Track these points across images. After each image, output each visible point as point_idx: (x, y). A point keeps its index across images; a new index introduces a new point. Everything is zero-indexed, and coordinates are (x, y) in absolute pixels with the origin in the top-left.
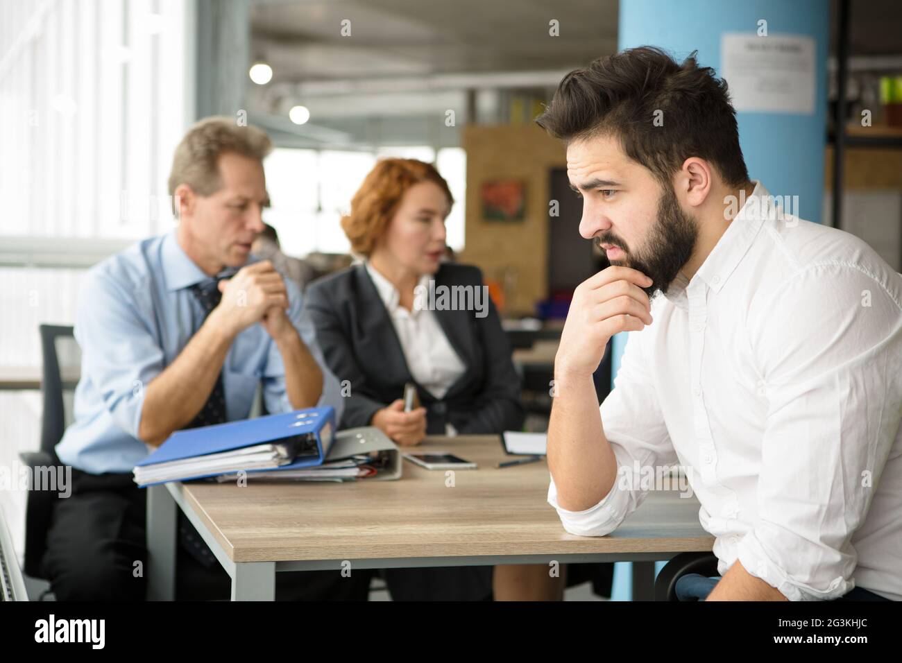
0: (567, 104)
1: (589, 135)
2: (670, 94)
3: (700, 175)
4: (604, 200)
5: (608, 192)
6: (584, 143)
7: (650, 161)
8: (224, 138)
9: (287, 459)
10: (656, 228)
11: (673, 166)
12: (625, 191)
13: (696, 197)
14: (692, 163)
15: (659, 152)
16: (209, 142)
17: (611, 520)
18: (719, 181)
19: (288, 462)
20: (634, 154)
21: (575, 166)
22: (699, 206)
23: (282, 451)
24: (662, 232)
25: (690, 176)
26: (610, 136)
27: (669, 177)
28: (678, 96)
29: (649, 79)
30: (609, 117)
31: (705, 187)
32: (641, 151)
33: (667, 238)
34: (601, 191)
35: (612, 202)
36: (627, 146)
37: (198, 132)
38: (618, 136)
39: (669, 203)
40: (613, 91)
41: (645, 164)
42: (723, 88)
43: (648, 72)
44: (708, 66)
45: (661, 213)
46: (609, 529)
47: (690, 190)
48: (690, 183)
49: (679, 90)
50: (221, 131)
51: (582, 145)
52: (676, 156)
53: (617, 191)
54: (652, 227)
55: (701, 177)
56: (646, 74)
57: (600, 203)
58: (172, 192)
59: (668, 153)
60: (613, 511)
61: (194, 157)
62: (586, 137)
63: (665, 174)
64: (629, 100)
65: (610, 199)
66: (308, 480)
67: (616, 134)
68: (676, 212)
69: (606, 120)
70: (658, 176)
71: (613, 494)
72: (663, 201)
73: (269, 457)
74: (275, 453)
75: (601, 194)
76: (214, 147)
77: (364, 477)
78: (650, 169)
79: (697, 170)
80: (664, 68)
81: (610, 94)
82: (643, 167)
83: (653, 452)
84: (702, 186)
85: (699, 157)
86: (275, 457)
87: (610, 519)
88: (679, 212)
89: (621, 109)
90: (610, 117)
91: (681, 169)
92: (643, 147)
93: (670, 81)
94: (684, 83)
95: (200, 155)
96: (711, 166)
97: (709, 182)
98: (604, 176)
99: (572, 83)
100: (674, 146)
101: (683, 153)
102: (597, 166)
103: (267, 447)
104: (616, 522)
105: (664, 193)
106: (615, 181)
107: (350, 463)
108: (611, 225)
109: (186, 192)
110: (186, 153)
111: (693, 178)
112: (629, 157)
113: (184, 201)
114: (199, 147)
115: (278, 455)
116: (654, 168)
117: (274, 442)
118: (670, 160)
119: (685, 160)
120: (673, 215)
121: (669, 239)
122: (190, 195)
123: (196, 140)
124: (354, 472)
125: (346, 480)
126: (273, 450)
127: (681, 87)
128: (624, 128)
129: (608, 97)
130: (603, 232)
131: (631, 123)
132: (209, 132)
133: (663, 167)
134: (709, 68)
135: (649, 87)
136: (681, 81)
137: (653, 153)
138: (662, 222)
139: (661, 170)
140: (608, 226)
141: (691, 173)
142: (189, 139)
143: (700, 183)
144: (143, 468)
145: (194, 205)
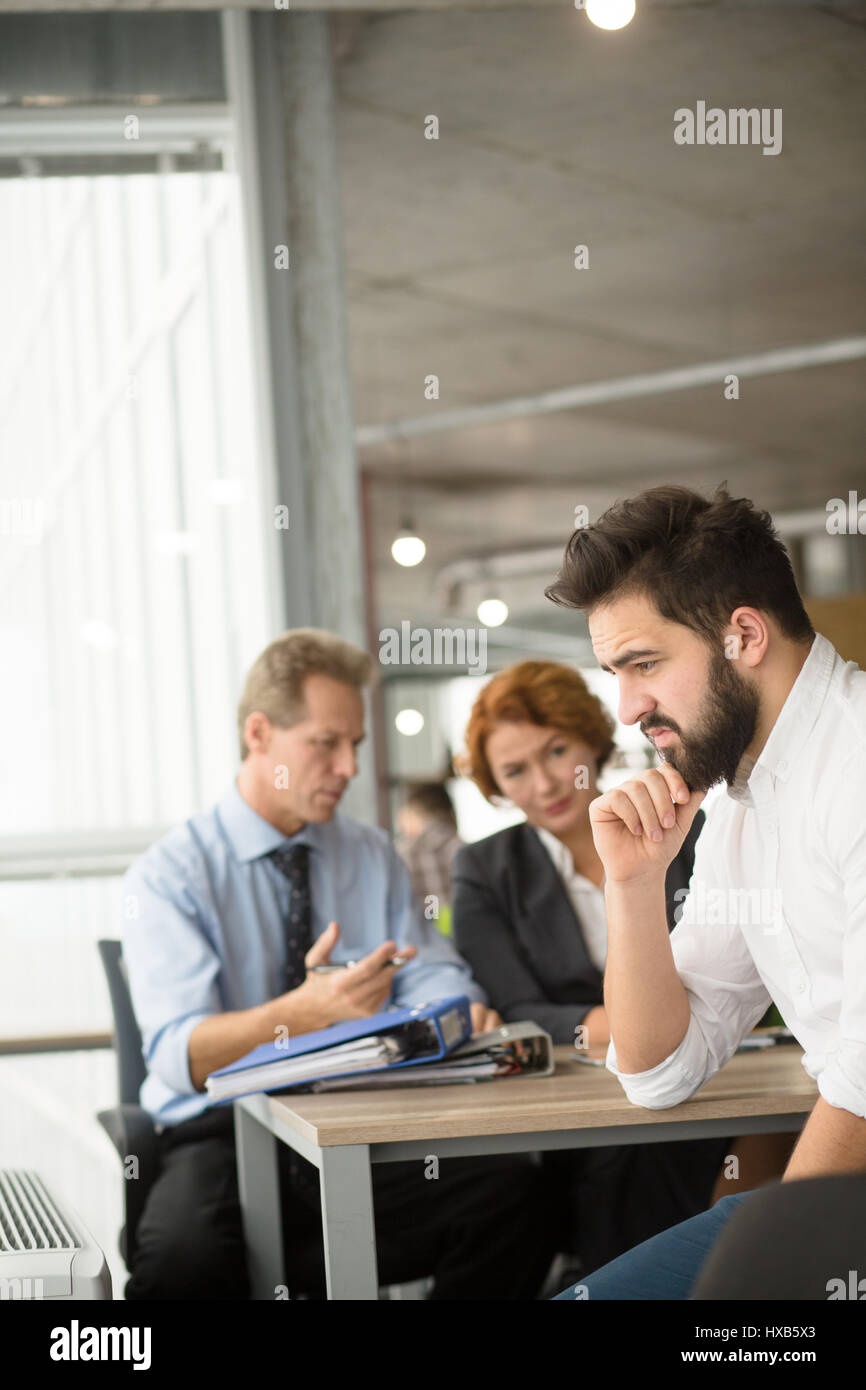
0: (580, 564)
1: (613, 597)
2: (702, 536)
3: (753, 628)
4: (642, 675)
5: (644, 666)
6: (608, 608)
7: (689, 617)
8: (313, 656)
9: (399, 1054)
10: (709, 698)
11: (719, 620)
12: (665, 659)
13: (754, 654)
14: (743, 614)
15: (699, 606)
16: (294, 659)
17: (684, 1083)
18: (777, 632)
19: (400, 1058)
20: (670, 613)
21: (599, 639)
22: (758, 666)
23: (392, 1044)
24: (716, 703)
25: (741, 630)
26: (638, 595)
27: (717, 635)
28: (712, 536)
29: (674, 521)
30: (633, 572)
31: (762, 641)
32: (677, 607)
33: (724, 711)
34: (638, 665)
35: (651, 676)
36: (659, 604)
37: (279, 647)
38: (647, 594)
39: (721, 668)
40: (632, 540)
41: (684, 622)
42: (765, 521)
43: (671, 513)
44: (742, 497)
45: (712, 679)
46: (682, 1095)
47: (744, 647)
48: (743, 639)
49: (712, 529)
50: (309, 646)
51: (605, 612)
52: (720, 607)
53: (655, 662)
54: (704, 699)
55: (756, 631)
56: (669, 514)
57: (640, 680)
58: (241, 722)
59: (710, 605)
60: (685, 1071)
61: (273, 678)
62: (610, 601)
63: (711, 632)
64: (654, 549)
65: (649, 672)
66: (431, 1082)
67: (644, 592)
68: (731, 676)
69: (630, 578)
70: (703, 635)
71: (684, 1049)
72: (713, 665)
73: (374, 1053)
74: (382, 1048)
75: (638, 669)
76: (300, 665)
77: (505, 1076)
78: (693, 628)
79: (748, 622)
80: (689, 506)
81: (629, 544)
82: (684, 626)
83: (734, 994)
84: (758, 640)
85: (748, 606)
86: (382, 1053)
87: (682, 1080)
88: (734, 677)
89: (646, 561)
90: (635, 573)
91: (730, 623)
92: (679, 600)
93: (699, 520)
94: (716, 520)
95: (280, 675)
96: (765, 615)
97: (766, 635)
98: (637, 645)
99: (582, 541)
100: (716, 596)
101: (728, 604)
102: (627, 634)
103: (371, 1041)
104: (691, 1085)
105: (713, 655)
106: (654, 650)
107: (485, 1058)
108: (656, 704)
109: (260, 722)
110: (263, 673)
111: (746, 633)
112: (664, 618)
113: (257, 734)
114: (280, 666)
115: (387, 1051)
116: (696, 625)
117: (381, 1034)
118: (714, 613)
119: (733, 611)
120: (728, 681)
121: (726, 710)
122: (266, 726)
123: (277, 657)
124: (491, 1070)
125: (480, 1080)
126: (380, 1044)
127: (713, 525)
128: (653, 585)
129: (627, 548)
130: (648, 715)
131: (661, 575)
132: (294, 647)
133: (707, 624)
134: (744, 499)
135: (675, 530)
136: (712, 518)
137: (692, 609)
138: (715, 690)
139: (706, 628)
140: (653, 706)
141: (742, 627)
142: (268, 656)
143: (755, 638)
144: (217, 1080)
145: (270, 740)
